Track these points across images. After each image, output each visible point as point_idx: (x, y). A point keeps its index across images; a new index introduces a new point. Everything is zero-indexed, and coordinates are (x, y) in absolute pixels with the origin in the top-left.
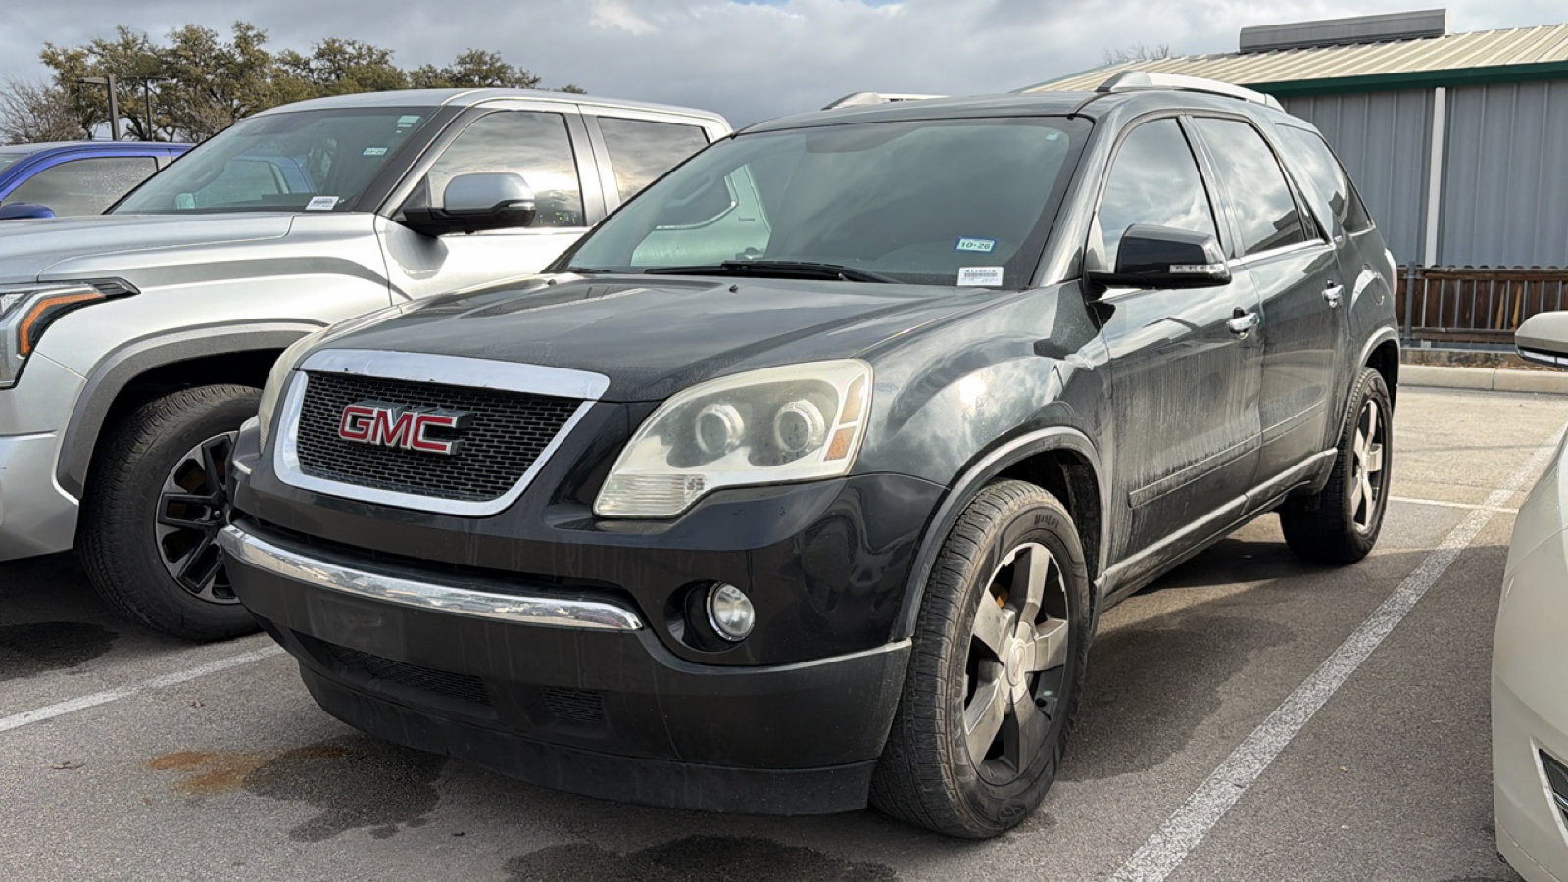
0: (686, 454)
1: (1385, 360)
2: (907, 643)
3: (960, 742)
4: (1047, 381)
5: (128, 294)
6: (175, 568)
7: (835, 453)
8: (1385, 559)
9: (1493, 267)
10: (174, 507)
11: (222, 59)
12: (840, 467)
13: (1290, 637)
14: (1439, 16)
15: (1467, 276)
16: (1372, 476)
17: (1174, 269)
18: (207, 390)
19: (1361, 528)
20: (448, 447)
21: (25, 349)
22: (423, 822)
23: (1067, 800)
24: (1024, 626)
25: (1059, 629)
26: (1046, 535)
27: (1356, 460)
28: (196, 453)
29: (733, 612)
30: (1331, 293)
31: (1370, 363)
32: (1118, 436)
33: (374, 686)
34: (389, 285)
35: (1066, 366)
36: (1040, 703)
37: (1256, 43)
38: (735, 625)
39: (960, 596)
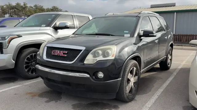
0: (95, 56)
1: (172, 46)
2: (121, 79)
3: (126, 90)
4: (135, 48)
5: (21, 37)
6: (26, 70)
7: (113, 56)
8: (172, 69)
9: (182, 34)
10: (26, 63)
11: (22, 7)
12: (113, 58)
13: (162, 78)
14: (175, 4)
15: (178, 35)
16: (170, 59)
17: (150, 35)
18: (30, 48)
19: (169, 66)
20: (66, 55)
21: (9, 43)
22: (61, 100)
23: (138, 97)
24: (133, 77)
25: (137, 77)
26: (136, 66)
27: (168, 57)
28: (29, 56)
29: (101, 75)
30: (166, 37)
31: (170, 46)
32: (143, 55)
33: (55, 84)
34: (52, 36)
35: (137, 46)
36: (134, 86)
37: (152, 7)
38: (101, 77)
39: (127, 73)
